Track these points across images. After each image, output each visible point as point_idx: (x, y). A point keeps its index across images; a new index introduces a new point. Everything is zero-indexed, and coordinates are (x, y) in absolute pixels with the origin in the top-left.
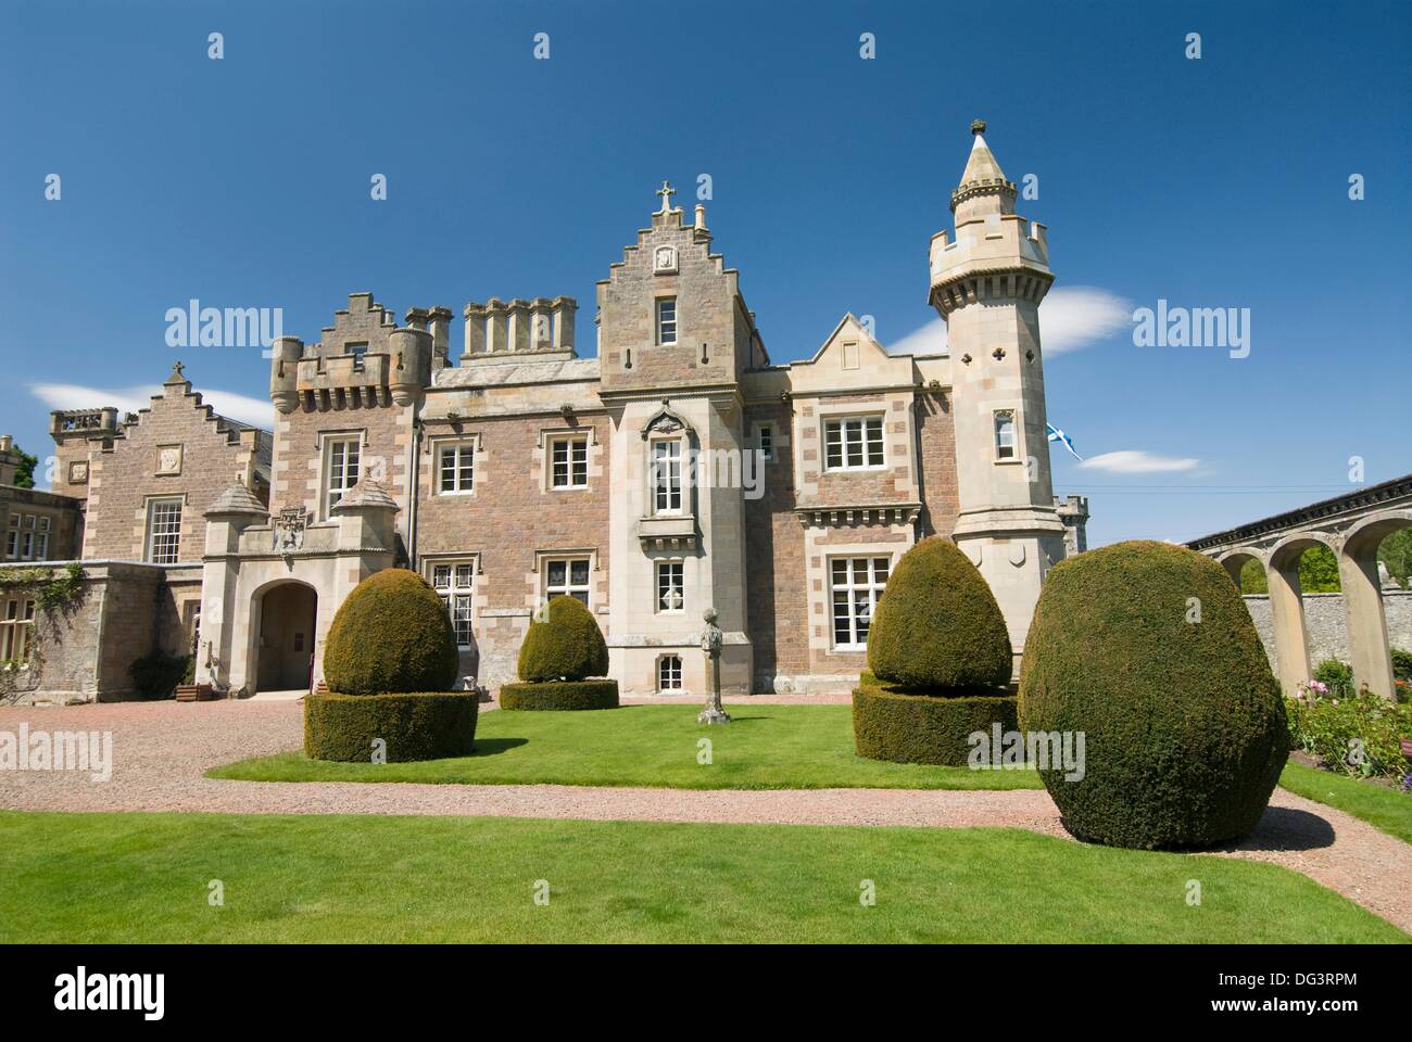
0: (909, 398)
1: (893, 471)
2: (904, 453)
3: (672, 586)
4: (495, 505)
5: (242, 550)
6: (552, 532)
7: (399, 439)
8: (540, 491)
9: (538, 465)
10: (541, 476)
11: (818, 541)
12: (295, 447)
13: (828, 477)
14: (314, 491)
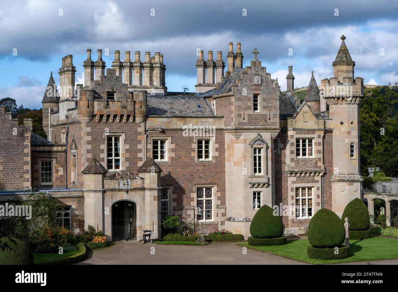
0: (322, 134)
1: (317, 159)
2: (321, 153)
3: (256, 199)
4: (178, 166)
5: (106, 187)
6: (200, 177)
7: (139, 137)
8: (195, 161)
9: (194, 151)
10: (195, 154)
11: (293, 182)
12: (94, 139)
13: (298, 160)
14: (103, 159)
